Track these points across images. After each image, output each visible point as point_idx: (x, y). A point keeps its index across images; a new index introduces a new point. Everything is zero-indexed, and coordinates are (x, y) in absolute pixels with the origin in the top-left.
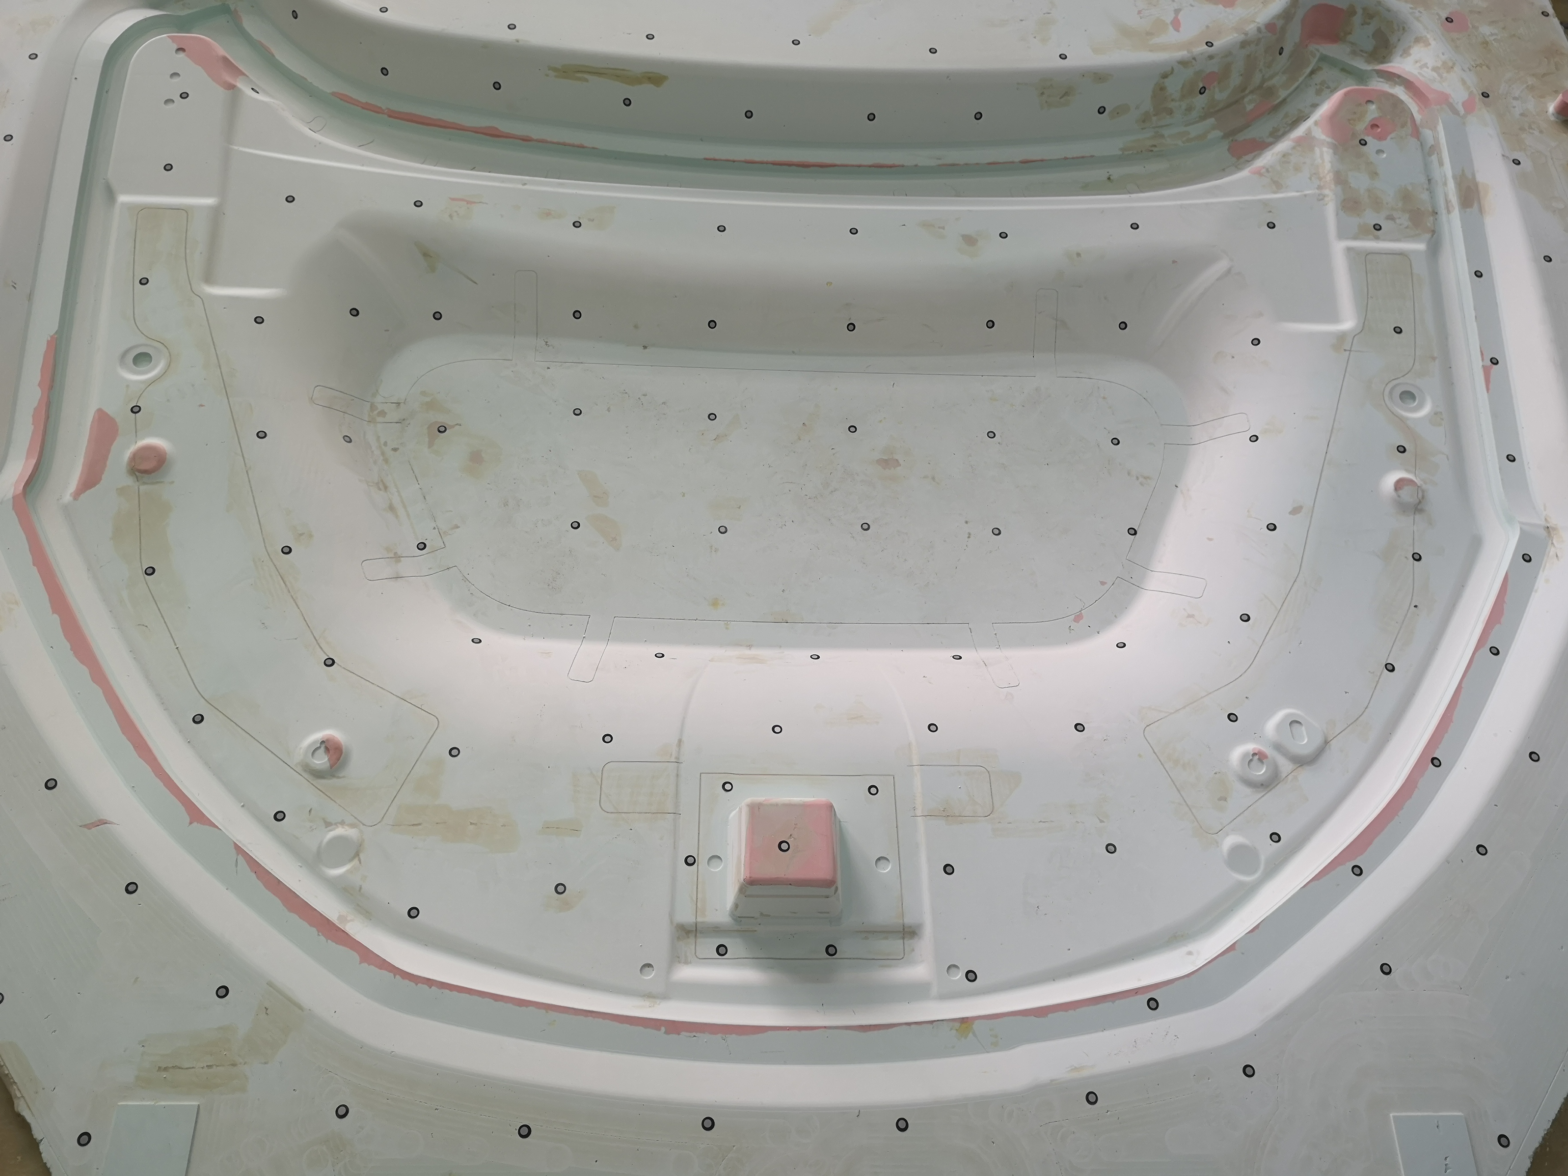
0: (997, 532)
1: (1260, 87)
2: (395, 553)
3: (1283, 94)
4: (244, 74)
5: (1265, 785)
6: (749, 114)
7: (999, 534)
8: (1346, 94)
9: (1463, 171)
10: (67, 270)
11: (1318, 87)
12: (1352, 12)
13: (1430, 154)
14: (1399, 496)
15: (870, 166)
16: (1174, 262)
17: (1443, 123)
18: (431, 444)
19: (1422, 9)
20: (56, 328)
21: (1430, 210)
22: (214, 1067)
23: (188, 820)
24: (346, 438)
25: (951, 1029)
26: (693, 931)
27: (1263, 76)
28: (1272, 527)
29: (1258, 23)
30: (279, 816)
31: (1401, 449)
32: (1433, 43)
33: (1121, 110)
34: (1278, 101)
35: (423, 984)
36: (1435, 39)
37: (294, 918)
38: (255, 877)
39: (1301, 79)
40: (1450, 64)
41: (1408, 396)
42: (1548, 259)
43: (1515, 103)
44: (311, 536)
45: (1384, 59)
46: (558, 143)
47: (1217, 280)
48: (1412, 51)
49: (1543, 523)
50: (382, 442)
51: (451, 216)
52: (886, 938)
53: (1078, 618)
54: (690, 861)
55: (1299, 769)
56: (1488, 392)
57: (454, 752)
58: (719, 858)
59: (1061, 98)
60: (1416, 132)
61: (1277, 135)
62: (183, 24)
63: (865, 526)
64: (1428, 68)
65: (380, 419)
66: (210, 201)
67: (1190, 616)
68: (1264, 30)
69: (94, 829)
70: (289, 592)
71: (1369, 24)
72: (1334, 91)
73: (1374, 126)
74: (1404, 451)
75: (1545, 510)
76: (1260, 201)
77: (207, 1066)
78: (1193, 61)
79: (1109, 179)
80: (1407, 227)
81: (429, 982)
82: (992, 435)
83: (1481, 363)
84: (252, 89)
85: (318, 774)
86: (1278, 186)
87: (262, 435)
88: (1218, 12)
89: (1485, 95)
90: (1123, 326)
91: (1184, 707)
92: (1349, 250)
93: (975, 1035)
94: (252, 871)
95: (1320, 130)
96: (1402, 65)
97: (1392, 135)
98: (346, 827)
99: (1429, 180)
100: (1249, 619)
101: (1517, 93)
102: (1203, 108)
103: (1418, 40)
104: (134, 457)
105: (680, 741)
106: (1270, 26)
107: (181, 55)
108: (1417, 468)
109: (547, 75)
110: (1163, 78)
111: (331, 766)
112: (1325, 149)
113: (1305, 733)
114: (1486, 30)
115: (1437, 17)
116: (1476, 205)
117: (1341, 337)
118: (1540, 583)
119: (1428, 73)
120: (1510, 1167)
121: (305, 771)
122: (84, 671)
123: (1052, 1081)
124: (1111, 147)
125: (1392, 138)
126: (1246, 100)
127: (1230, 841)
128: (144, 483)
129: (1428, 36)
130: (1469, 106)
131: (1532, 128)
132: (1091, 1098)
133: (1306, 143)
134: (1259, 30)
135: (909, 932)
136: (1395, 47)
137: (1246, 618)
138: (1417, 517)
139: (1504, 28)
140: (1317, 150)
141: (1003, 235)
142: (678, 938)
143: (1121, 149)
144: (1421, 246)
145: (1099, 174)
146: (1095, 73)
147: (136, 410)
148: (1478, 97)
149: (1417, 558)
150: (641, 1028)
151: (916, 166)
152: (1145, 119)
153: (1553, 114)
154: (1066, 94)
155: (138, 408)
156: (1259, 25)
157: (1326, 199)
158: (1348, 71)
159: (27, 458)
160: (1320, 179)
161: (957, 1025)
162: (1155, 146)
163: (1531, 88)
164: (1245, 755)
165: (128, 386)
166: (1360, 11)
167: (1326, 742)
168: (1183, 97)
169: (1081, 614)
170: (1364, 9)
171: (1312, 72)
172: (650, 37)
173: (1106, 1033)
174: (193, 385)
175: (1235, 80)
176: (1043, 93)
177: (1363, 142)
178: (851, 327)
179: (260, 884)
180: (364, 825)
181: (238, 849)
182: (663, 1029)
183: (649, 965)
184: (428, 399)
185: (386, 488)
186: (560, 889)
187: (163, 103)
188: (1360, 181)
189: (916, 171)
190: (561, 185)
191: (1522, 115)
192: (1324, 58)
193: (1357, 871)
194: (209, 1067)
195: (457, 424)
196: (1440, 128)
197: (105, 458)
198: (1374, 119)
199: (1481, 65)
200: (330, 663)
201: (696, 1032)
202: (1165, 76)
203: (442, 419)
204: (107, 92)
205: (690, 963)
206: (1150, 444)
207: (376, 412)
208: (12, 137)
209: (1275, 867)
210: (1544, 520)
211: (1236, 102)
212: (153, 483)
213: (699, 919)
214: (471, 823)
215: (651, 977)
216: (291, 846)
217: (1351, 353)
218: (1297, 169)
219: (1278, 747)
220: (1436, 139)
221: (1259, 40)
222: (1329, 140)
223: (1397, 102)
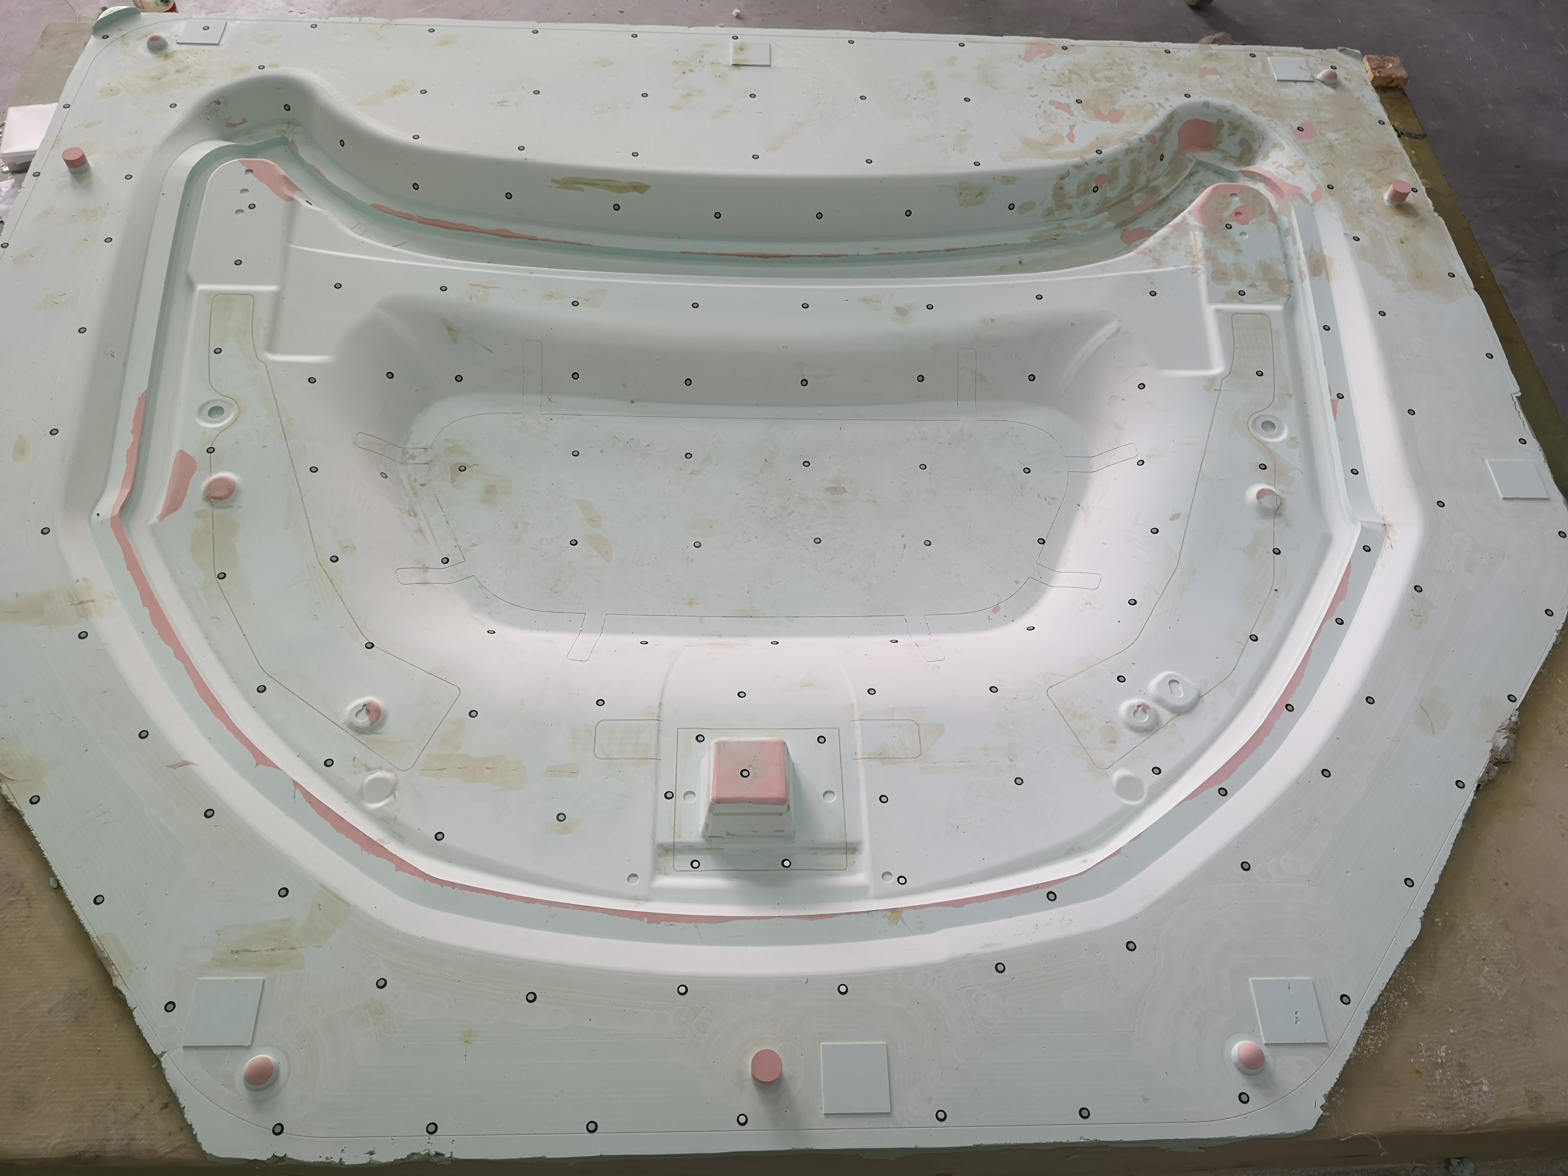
0: (928, 543)
1: (1146, 186)
2: (424, 565)
3: (1165, 192)
4: (300, 190)
5: (1148, 730)
6: (718, 216)
7: (930, 544)
8: (1214, 189)
9: (1312, 247)
10: (155, 343)
11: (1196, 186)
12: (1220, 126)
13: (1286, 235)
14: (1260, 503)
15: (820, 256)
16: (1072, 324)
17: (1295, 210)
18: (453, 481)
19: (1277, 121)
20: (146, 388)
21: (1286, 279)
22: (277, 950)
23: (254, 762)
24: (382, 474)
25: (884, 917)
26: (671, 849)
27: (1148, 178)
28: (1155, 531)
29: (1140, 135)
30: (329, 763)
31: (1263, 467)
32: (1287, 147)
33: (1028, 206)
34: (1160, 198)
35: (447, 886)
36: (1288, 144)
37: (342, 837)
38: (310, 806)
39: (1180, 180)
40: (1301, 164)
41: (1268, 425)
42: (1383, 314)
43: (1355, 193)
44: (354, 548)
45: (1249, 163)
46: (559, 242)
47: (1109, 338)
48: (1270, 155)
49: (1381, 522)
50: (412, 479)
51: (471, 298)
52: (832, 854)
53: (996, 609)
54: (668, 796)
55: (1177, 718)
56: (1335, 420)
57: (473, 714)
58: (693, 793)
59: (976, 197)
60: (1274, 218)
61: (1160, 224)
62: (249, 152)
63: (818, 541)
64: (1283, 167)
65: (410, 461)
66: (273, 288)
67: (1087, 604)
68: (1144, 140)
69: (179, 769)
70: (336, 591)
71: (1235, 134)
72: (1205, 187)
73: (1238, 214)
74: (1265, 468)
75: (1382, 511)
76: (1143, 274)
77: (271, 949)
78: (1085, 165)
79: (1020, 262)
80: (1266, 293)
81: (453, 885)
82: (923, 467)
83: (1329, 398)
84: (307, 202)
85: (360, 731)
86: (1159, 263)
87: (314, 470)
88: (1105, 128)
89: (1330, 187)
90: (1032, 378)
91: (1081, 672)
92: (1218, 311)
93: (903, 921)
94: (307, 801)
95: (1193, 218)
96: (1264, 166)
97: (1254, 220)
98: (384, 772)
99: (1286, 257)
100: (1136, 603)
101: (1357, 185)
102: (1097, 204)
103: (1275, 146)
104: (210, 486)
105: (661, 704)
106: (1150, 137)
107: (250, 175)
108: (1276, 481)
109: (550, 187)
110: (1061, 180)
111: (372, 724)
112: (1197, 233)
113: (1181, 688)
114: (1331, 136)
115: (1290, 127)
116: (1323, 274)
117: (1212, 379)
118: (1378, 568)
119: (1283, 171)
120: (1351, 1020)
121: (350, 728)
122: (170, 650)
123: (967, 955)
124: (1021, 236)
125: (1253, 223)
126: (1134, 197)
127: (1118, 774)
128: (217, 508)
129: (1283, 142)
130: (1317, 196)
131: (1370, 212)
132: (1000, 968)
133: (1183, 228)
134: (1141, 140)
135: (851, 848)
136: (1257, 152)
137: (1133, 602)
138: (1277, 520)
139: (1346, 135)
140: (1191, 234)
141: (930, 307)
142: (659, 855)
143: (1029, 238)
144: (1279, 308)
145: (1013, 258)
146: (1004, 176)
147: (211, 450)
148: (1324, 188)
149: (1277, 552)
150: (628, 919)
151: (858, 255)
152: (1049, 213)
153: (1388, 201)
154: (981, 194)
155: (213, 449)
156: (1141, 136)
157: (1199, 272)
158: (1220, 173)
159: (122, 489)
160: (1194, 256)
161: (889, 914)
162: (1058, 235)
163: (1369, 181)
164: (1131, 707)
165: (204, 433)
166: (1226, 125)
167: (1200, 697)
168: (1080, 195)
169: (999, 606)
170: (1230, 123)
171: (1191, 175)
172: (635, 154)
173: (1012, 919)
174: (257, 431)
175: (1123, 181)
176: (961, 194)
177: (1228, 226)
178: (804, 382)
179: (313, 811)
180: (398, 769)
181: (296, 784)
182: (646, 920)
183: (635, 875)
184: (451, 445)
185: (415, 515)
186: (561, 817)
187: (234, 213)
188: (1226, 257)
189: (857, 259)
190: (563, 273)
191: (1362, 201)
192: (1199, 163)
193: (1223, 792)
194: (272, 950)
195: (475, 465)
196: (1293, 214)
197: (185, 488)
198: (1237, 208)
199: (1327, 164)
200: (370, 646)
201: (673, 922)
202: (1062, 178)
203: (463, 460)
204: (188, 205)
205: (669, 874)
206: (1057, 472)
207: (408, 456)
208: (111, 239)
209: (1155, 794)
210: (1381, 518)
211: (1125, 199)
212: (224, 508)
213: (677, 840)
214: (487, 768)
215: (635, 884)
216: (338, 786)
217: (1221, 392)
218: (1175, 249)
219: (1159, 701)
220: (1290, 223)
221: (1141, 148)
222: (1200, 225)
223: (1257, 195)
